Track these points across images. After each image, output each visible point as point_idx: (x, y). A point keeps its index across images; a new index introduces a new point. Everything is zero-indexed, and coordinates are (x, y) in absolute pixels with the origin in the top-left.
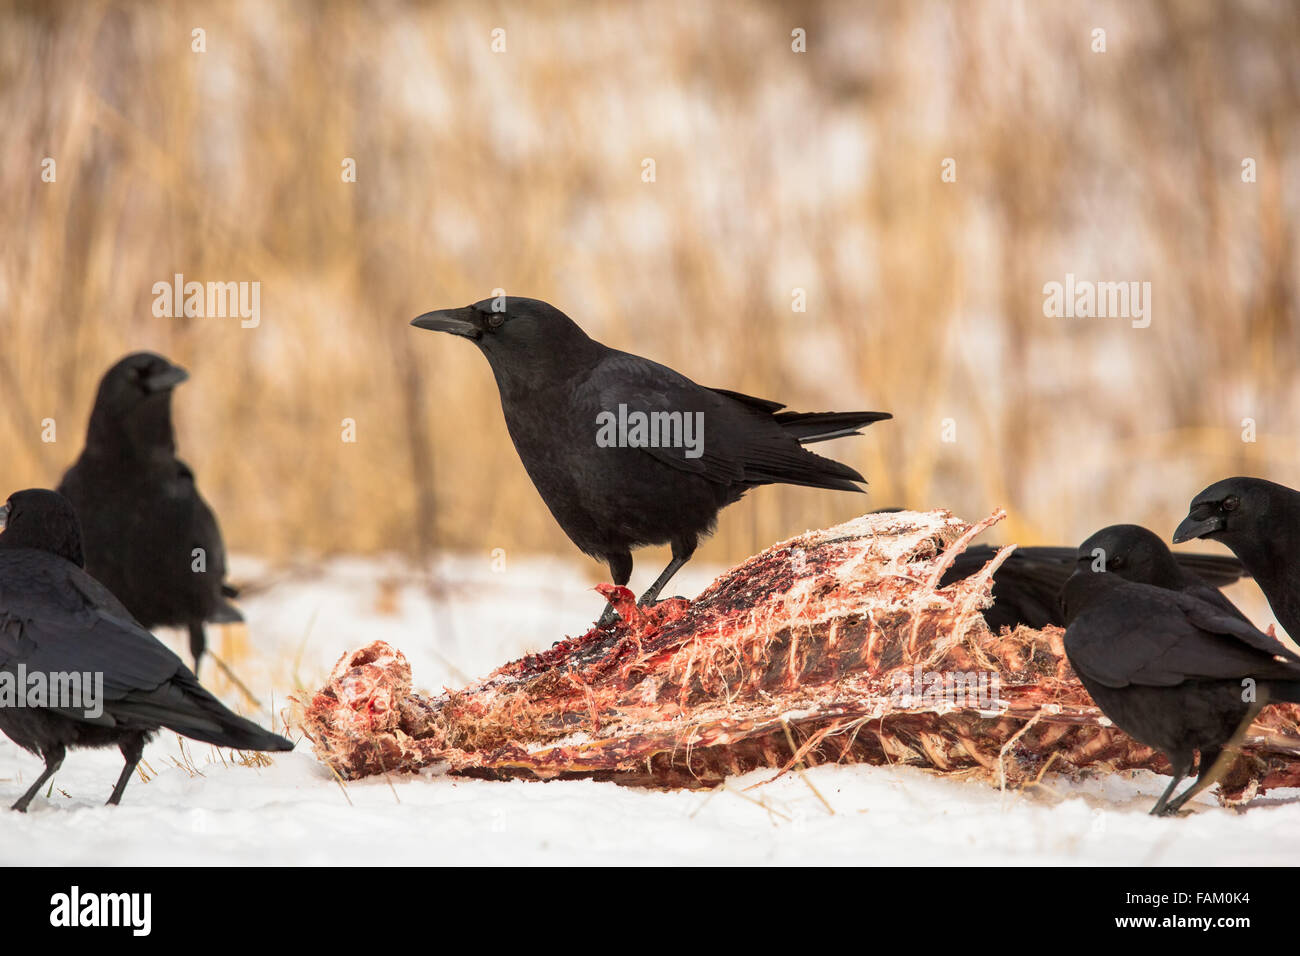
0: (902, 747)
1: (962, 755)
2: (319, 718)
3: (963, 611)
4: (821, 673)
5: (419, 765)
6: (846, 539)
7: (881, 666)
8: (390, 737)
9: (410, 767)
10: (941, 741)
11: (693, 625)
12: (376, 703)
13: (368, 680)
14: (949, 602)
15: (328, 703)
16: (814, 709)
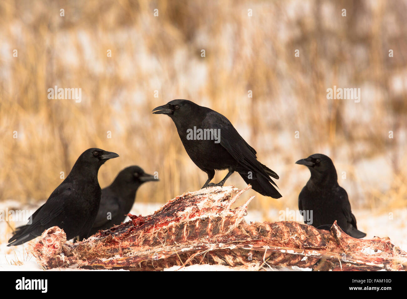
0: (219, 259)
1: (238, 262)
2: (38, 250)
3: (238, 217)
4: (194, 236)
5: (69, 265)
6: (202, 194)
7: (213, 234)
8: (59, 256)
9: (66, 266)
10: (231, 257)
12: (55, 245)
13: (52, 238)
14: (234, 214)
15: (40, 246)
16: (191, 248)
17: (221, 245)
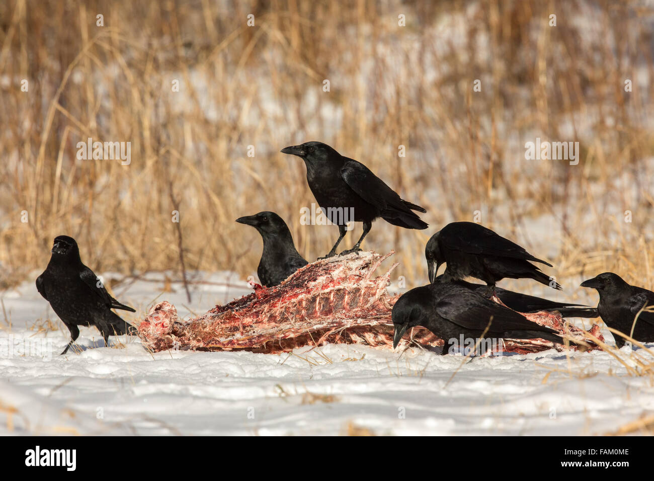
0: (358, 337)
1: (380, 340)
3: (380, 288)
4: (328, 311)
6: (336, 262)
7: (350, 308)
8: (169, 337)
10: (372, 335)
11: (280, 294)
12: (164, 324)
13: (161, 315)
14: (374, 284)
16: (325, 324)
17: (360, 321)
